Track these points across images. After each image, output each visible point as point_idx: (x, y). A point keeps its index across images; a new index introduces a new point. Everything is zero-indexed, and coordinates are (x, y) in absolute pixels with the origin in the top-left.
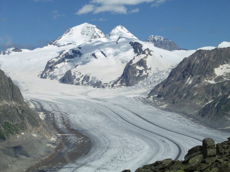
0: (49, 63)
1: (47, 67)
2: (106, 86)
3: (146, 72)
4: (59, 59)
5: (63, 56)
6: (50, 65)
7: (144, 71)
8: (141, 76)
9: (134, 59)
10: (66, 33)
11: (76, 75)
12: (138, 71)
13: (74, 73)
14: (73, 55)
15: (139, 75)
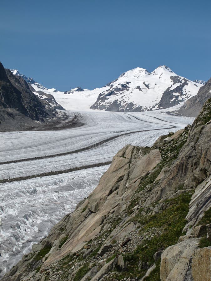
0: (100, 95)
1: (99, 99)
2: (146, 110)
3: (181, 97)
4: (109, 92)
5: (113, 89)
6: (101, 97)
7: (179, 97)
8: (176, 100)
9: (171, 87)
10: (121, 76)
11: (121, 103)
12: (174, 97)
13: (120, 102)
14: (121, 88)
15: (175, 100)
